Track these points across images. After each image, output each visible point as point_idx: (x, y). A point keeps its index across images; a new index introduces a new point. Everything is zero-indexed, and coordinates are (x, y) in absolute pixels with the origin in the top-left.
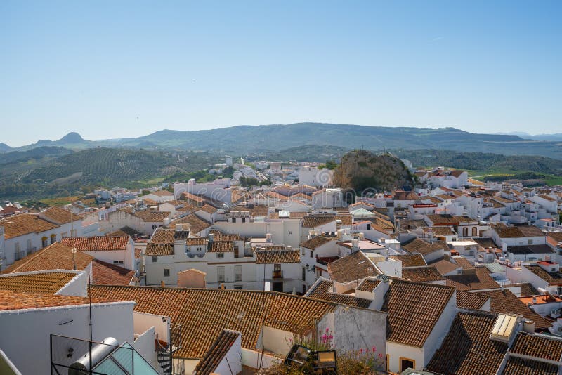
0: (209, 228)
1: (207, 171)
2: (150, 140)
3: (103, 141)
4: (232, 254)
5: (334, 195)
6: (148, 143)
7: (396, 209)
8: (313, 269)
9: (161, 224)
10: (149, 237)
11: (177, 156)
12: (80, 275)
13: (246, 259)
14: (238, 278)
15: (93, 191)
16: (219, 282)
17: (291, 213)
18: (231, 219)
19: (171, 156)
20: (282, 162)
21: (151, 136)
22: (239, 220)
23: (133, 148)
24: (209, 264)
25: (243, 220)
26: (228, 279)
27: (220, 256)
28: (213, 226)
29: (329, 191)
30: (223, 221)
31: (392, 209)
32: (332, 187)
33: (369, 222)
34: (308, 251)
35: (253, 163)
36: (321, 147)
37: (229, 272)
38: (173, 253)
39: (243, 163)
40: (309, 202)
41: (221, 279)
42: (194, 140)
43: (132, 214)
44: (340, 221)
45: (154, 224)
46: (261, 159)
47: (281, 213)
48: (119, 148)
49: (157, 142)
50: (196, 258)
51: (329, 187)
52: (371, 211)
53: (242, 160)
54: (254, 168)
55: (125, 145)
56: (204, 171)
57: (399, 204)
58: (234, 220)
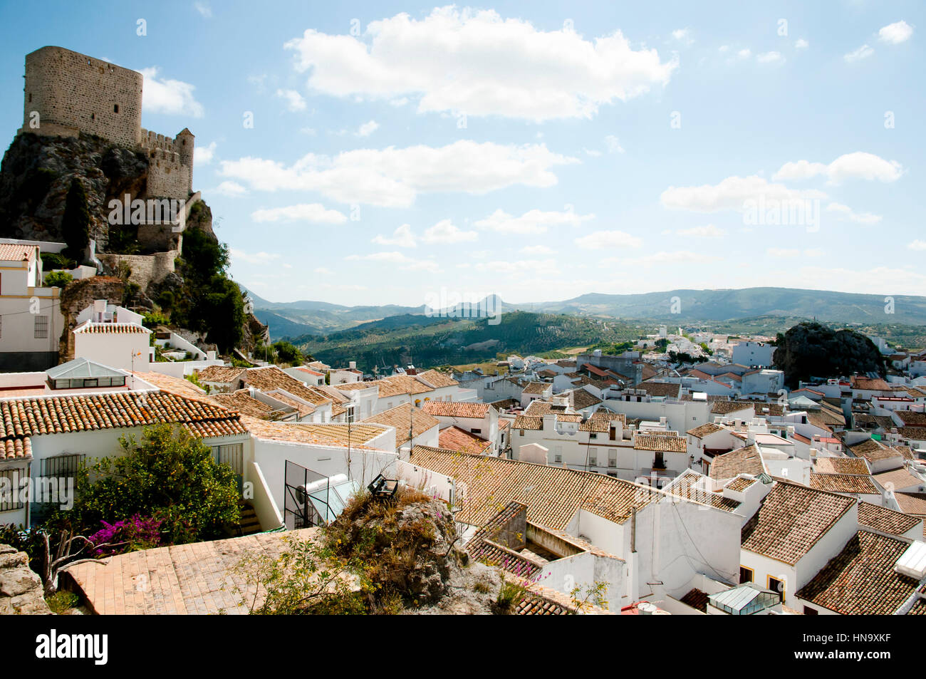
0: (597, 406)
1: (636, 343)
2: (574, 304)
3: (524, 305)
4: (607, 436)
5: (772, 378)
6: (573, 308)
7: (855, 401)
8: (700, 462)
9: (540, 396)
10: (523, 410)
11: (603, 323)
12: (390, 430)
13: (624, 442)
14: (612, 464)
15: (506, 359)
16: (591, 465)
17: (708, 396)
18: (624, 397)
19: (595, 322)
20: (729, 335)
21: (576, 300)
22: (634, 398)
23: (555, 313)
24: (580, 444)
25: (639, 400)
26: (600, 463)
27: (593, 436)
28: (602, 404)
29: (765, 372)
30: (616, 398)
31: (849, 401)
32: (770, 368)
33: (804, 413)
34: (695, 440)
35: (691, 335)
36: (784, 318)
37: (602, 455)
38: (541, 428)
39: (681, 334)
40: (738, 384)
41: (593, 463)
42: (626, 305)
43: (519, 385)
44: (768, 409)
45: (533, 396)
46: (705, 330)
47: (696, 395)
48: (540, 312)
49: (582, 307)
50: (567, 436)
51: (766, 368)
52: (816, 401)
53: (680, 330)
54: (692, 340)
55: (547, 309)
56: (632, 343)
57: (861, 395)
58: (628, 399)
